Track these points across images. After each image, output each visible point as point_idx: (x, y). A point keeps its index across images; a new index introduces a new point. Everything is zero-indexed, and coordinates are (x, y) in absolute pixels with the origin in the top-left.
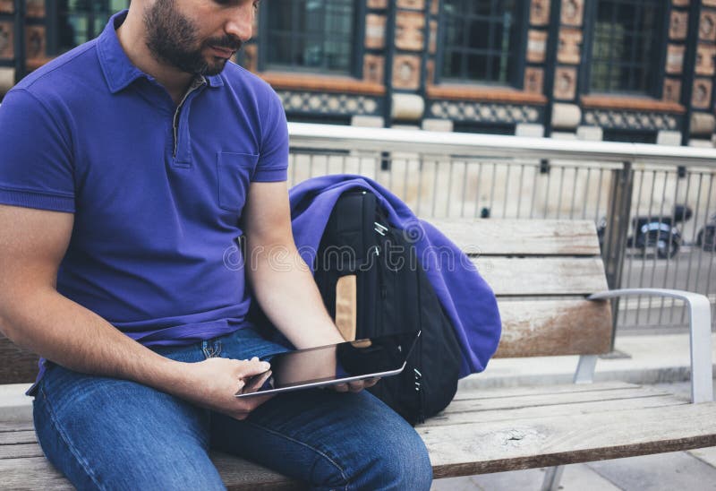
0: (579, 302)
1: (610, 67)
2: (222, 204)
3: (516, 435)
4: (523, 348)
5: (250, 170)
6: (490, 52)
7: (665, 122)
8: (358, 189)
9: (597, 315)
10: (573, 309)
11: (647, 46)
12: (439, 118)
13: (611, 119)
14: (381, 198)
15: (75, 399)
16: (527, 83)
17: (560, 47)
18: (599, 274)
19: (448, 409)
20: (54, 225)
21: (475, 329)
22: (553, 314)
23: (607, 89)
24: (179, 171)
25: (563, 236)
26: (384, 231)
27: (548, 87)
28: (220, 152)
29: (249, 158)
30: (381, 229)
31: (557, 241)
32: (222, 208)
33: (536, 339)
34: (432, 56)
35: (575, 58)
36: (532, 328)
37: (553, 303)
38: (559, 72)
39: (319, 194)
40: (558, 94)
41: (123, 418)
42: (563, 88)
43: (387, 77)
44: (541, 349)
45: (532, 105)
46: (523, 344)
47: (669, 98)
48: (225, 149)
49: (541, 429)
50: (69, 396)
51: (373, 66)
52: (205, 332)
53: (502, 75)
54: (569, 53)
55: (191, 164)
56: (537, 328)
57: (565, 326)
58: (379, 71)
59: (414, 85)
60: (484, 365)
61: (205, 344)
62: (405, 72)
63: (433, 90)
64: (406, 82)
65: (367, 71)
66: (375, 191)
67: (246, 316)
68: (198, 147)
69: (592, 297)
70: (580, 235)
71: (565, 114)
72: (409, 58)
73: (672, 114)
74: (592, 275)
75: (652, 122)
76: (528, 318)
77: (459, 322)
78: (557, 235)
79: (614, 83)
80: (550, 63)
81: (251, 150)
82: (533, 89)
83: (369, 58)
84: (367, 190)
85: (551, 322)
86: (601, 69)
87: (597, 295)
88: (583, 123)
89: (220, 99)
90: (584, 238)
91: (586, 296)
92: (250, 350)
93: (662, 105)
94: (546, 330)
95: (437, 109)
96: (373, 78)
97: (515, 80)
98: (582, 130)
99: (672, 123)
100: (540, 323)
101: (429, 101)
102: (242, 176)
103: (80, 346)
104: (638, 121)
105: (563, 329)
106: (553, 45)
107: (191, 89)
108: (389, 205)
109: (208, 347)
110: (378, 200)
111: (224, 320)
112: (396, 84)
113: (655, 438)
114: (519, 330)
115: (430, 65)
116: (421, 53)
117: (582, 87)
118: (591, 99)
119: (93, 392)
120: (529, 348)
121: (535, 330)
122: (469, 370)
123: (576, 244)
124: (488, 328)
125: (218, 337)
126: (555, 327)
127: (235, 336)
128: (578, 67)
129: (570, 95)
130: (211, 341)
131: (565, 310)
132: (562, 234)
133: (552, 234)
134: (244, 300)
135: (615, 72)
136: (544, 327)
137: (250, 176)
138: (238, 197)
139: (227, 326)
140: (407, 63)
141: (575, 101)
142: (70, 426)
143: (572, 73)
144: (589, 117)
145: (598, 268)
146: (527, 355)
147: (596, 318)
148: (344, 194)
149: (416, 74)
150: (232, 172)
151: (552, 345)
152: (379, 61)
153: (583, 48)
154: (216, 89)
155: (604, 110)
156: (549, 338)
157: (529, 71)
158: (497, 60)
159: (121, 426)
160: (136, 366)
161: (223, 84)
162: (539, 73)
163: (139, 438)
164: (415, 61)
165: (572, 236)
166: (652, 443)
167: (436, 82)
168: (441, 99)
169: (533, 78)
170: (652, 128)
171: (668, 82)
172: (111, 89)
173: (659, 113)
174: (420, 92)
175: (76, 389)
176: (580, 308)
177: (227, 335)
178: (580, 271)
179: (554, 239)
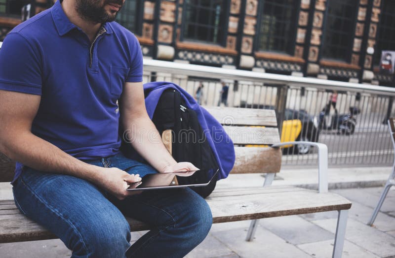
0: (268, 148)
1: (268, 38)
2: (112, 92)
3: (245, 205)
4: (241, 169)
5: (125, 76)
6: (209, 26)
7: (295, 68)
8: (171, 89)
9: (275, 154)
10: (264, 151)
11: (287, 28)
12: (182, 59)
13: (269, 65)
14: (182, 94)
15: (45, 183)
16: (228, 44)
17: (245, 26)
18: (276, 135)
19: (211, 195)
20: (32, 101)
21: (224, 158)
22: (256, 153)
23: (267, 49)
24: (93, 75)
25: (261, 117)
26: (185, 110)
27: (239, 46)
28: (111, 66)
29: (125, 70)
30: (183, 108)
31: (258, 119)
32: (112, 94)
33: (248, 165)
34: (180, 26)
35: (252, 32)
36: (246, 160)
37: (256, 148)
38: (244, 39)
39: (152, 90)
40: (243, 50)
41: (73, 190)
42: (246, 48)
43: (155, 36)
44: (250, 170)
45: (230, 55)
46: (242, 167)
47: (298, 56)
48: (114, 65)
49: (255, 203)
50: (42, 182)
51: (147, 29)
52: (103, 154)
53: (215, 39)
54: (249, 30)
55: (98, 71)
56: (248, 160)
57: (261, 159)
58: (151, 32)
59: (169, 41)
60: (227, 175)
61: (103, 159)
62: (164, 34)
63: (180, 44)
64: (166, 39)
65: (144, 32)
66: (179, 91)
67: (120, 148)
68: (101, 63)
69: (273, 146)
70: (268, 117)
71: (247, 61)
72: (167, 26)
73: (299, 63)
74: (273, 135)
75: (289, 67)
76: (244, 155)
77: (217, 154)
78: (258, 116)
79: (271, 46)
80: (240, 34)
81: (126, 66)
82: (231, 47)
83: (145, 25)
84: (176, 90)
85: (255, 157)
86: (264, 39)
87: (275, 145)
88: (256, 66)
89: (111, 40)
90: (271, 118)
91: (270, 145)
92: (124, 163)
93: (294, 59)
94: (252, 161)
95: (181, 55)
96: (147, 36)
97: (222, 42)
98: (255, 69)
99: (299, 68)
100: (250, 158)
101: (177, 50)
102: (121, 78)
103: (46, 160)
104: (282, 66)
105: (260, 161)
106: (241, 25)
107: (99, 35)
108: (185, 97)
109: (105, 161)
110: (181, 95)
111: (111, 149)
112: (160, 40)
113: (305, 207)
114: (240, 161)
115: (178, 31)
116: (172, 24)
117: (256, 47)
118: (261, 54)
119: (55, 179)
120: (244, 169)
121: (247, 161)
122: (220, 177)
123: (266, 121)
124: (230, 158)
125: (108, 157)
126: (257, 159)
127: (115, 156)
128: (253, 37)
129: (249, 51)
130: (106, 158)
131: (261, 152)
132: (260, 116)
133: (255, 116)
134: (118, 141)
135: (271, 41)
136: (251, 159)
137: (125, 78)
138: (119, 89)
139: (112, 152)
140: (166, 29)
141: (252, 55)
142: (44, 195)
143: (251, 40)
144: (259, 63)
145: (275, 132)
146: (243, 172)
147: (274, 156)
148: (165, 91)
149: (171, 36)
150: (117, 76)
151: (255, 168)
152: (151, 27)
153: (256, 27)
154: (110, 35)
155: (266, 60)
156: (254, 165)
157: (229, 38)
158: (213, 31)
159: (74, 193)
160: (74, 168)
161: (112, 32)
162: (234, 39)
163: (84, 198)
164: (170, 28)
165: (265, 117)
166: (303, 209)
167: (181, 40)
168: (184, 49)
169: (231, 41)
170: (289, 70)
171: (297, 47)
172: (60, 34)
173: (292, 63)
174: (172, 45)
175: (44, 179)
176: (267, 151)
177: (112, 156)
178: (268, 134)
179: (257, 118)
